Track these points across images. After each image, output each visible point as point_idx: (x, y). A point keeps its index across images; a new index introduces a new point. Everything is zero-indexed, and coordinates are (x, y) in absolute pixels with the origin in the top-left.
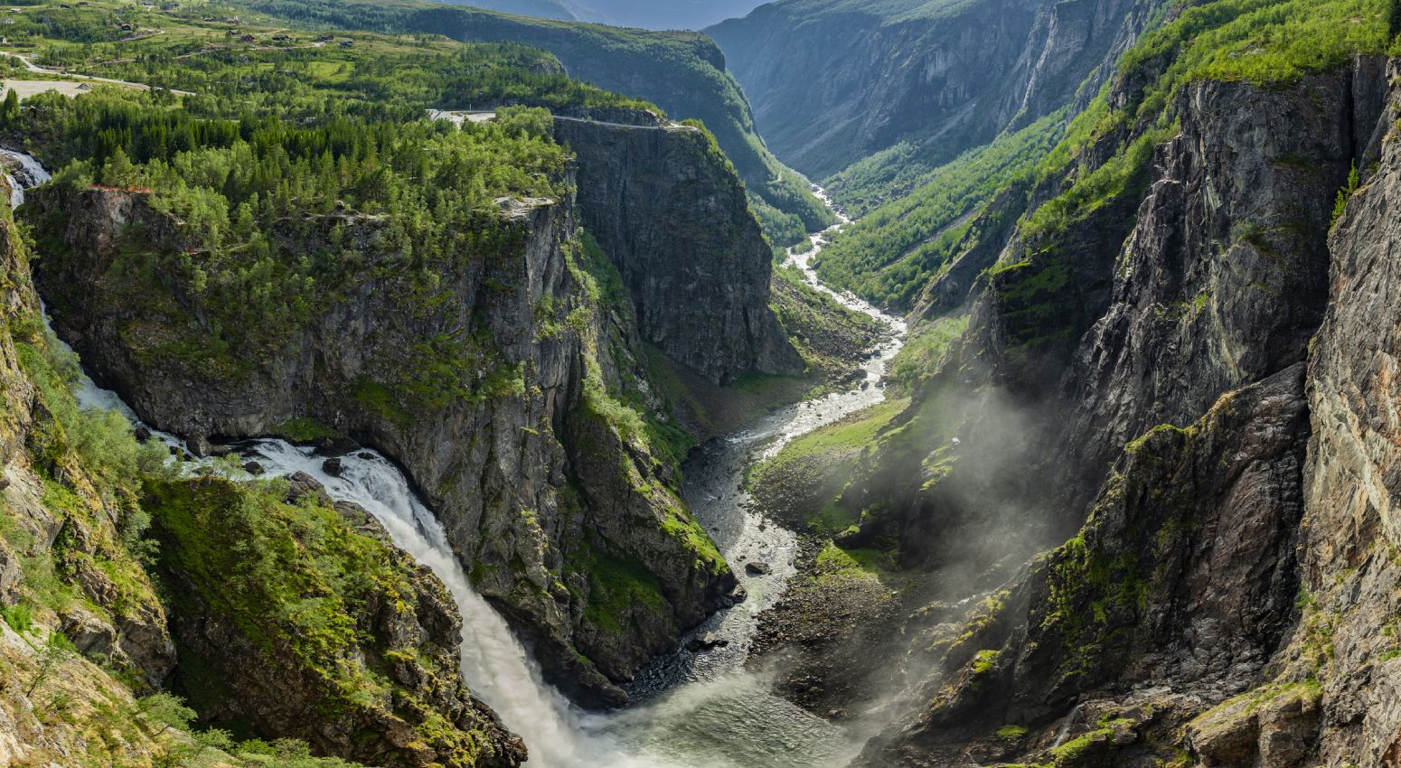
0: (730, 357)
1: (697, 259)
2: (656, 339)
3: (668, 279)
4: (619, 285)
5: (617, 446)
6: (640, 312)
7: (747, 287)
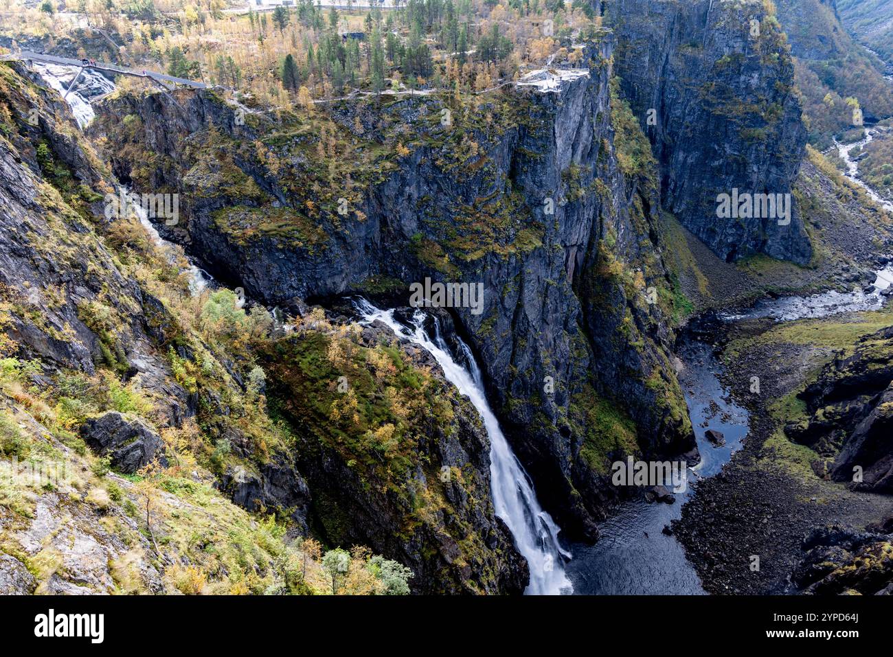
0: (741, 236)
1: (726, 135)
2: (675, 210)
3: (696, 154)
4: (649, 158)
5: (622, 302)
6: (665, 184)
7: (774, 170)
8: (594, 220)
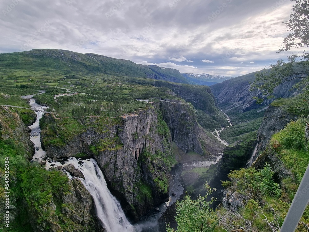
1: (184, 128)
2: (175, 142)
3: (178, 131)
8: (144, 144)
